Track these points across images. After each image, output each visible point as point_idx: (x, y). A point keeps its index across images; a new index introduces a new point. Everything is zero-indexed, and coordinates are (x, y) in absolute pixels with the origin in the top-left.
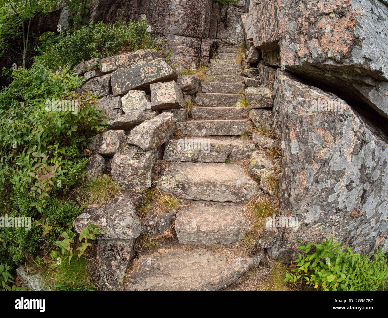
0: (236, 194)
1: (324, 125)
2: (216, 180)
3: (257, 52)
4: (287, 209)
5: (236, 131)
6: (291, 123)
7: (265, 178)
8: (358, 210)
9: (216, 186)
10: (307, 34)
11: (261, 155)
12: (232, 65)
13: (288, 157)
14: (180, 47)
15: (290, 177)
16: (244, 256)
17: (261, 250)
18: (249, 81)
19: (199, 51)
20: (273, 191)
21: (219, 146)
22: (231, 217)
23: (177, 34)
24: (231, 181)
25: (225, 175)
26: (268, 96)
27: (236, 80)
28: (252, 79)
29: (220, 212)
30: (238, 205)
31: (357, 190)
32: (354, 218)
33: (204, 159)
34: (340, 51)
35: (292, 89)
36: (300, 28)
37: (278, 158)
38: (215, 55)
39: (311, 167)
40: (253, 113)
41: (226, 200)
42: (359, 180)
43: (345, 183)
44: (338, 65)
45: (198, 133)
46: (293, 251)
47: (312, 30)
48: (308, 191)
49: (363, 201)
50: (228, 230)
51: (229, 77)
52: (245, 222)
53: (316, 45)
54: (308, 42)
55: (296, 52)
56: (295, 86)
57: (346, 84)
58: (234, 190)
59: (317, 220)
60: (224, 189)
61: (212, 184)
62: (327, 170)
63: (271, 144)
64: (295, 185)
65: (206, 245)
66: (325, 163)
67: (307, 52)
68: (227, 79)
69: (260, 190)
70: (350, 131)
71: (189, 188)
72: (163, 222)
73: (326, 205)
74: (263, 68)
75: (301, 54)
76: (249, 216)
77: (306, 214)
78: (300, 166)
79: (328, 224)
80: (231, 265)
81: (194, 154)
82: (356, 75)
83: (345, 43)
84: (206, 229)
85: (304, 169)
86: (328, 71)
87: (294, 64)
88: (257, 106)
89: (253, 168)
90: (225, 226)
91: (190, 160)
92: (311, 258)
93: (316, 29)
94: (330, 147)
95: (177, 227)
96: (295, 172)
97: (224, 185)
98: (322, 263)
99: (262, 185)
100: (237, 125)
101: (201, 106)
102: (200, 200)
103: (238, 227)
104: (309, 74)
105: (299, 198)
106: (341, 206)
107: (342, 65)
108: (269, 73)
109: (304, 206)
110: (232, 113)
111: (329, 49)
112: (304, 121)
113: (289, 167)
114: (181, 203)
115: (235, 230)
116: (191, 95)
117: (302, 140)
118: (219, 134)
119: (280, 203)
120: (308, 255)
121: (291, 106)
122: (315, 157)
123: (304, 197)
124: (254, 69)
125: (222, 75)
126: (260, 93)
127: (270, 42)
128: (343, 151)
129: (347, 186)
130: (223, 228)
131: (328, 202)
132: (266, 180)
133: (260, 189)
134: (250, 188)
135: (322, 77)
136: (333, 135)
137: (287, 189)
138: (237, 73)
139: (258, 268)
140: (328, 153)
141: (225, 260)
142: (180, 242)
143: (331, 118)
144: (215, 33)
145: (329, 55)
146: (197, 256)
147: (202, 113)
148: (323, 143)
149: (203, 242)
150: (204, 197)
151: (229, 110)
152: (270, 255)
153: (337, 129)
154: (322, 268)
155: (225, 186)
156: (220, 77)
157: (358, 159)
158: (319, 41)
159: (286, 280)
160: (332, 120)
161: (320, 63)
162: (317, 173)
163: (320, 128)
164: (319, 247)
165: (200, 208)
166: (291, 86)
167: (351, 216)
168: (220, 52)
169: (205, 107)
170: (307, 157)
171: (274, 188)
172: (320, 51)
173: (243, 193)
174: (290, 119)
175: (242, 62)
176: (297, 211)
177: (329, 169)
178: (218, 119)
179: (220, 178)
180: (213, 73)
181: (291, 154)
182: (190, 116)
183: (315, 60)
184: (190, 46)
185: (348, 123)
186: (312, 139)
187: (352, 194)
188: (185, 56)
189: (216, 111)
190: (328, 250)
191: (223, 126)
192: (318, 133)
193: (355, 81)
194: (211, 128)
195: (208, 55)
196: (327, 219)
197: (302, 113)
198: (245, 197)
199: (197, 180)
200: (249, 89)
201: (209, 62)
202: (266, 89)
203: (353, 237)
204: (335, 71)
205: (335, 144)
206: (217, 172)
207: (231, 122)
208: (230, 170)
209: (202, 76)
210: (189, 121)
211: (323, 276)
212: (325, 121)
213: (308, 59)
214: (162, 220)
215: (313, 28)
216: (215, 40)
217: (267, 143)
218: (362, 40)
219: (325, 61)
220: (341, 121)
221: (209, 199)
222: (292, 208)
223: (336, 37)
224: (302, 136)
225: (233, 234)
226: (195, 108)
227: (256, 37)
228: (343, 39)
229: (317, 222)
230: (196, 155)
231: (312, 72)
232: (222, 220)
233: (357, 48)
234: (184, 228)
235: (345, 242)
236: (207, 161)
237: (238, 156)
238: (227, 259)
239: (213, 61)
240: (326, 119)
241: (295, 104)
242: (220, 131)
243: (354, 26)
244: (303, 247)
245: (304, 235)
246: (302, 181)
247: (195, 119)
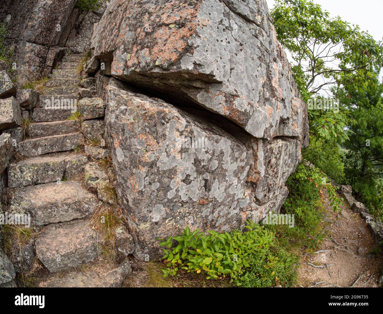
0: (79, 210)
1: (146, 130)
2: (56, 200)
3: (96, 62)
4: (130, 214)
5: (69, 145)
6: (114, 132)
7: (102, 189)
8: (205, 198)
9: (58, 206)
10: (140, 44)
11: (94, 167)
12: (72, 75)
13: (117, 165)
14: (28, 55)
15: (122, 184)
16: (112, 268)
17: (124, 258)
18: (83, 91)
19: (44, 59)
20: (113, 200)
21: (53, 164)
22: (82, 234)
23: (29, 41)
24: (70, 198)
25: (64, 193)
26: (100, 106)
27: (73, 91)
28: (87, 89)
29: (71, 231)
30: (84, 221)
31: (197, 181)
32: (205, 205)
33: (43, 180)
34: (168, 59)
35: (117, 98)
36: (137, 38)
37: (110, 167)
38: (59, 65)
39: (139, 171)
40: (85, 125)
41: (72, 218)
42: (196, 173)
43: (181, 178)
44: (164, 72)
45: (35, 153)
46: (158, 249)
47: (147, 40)
48: (143, 194)
49: (207, 190)
50: (84, 247)
51: (66, 89)
52: (96, 236)
53: (146, 54)
54: (139, 52)
55: (126, 62)
56: (120, 95)
57: (175, 89)
58: (75, 207)
59: (165, 216)
60: (66, 208)
61: (54, 205)
62: (156, 171)
63: (103, 154)
64: (129, 190)
65: (73, 267)
66: (152, 165)
67: (136, 61)
68: (64, 91)
69: (100, 202)
70: (175, 132)
71: (36, 214)
72: (28, 255)
73: (167, 202)
74: (100, 77)
75: (130, 63)
76: (97, 229)
77: (150, 215)
78: (128, 172)
79: (178, 217)
80: (105, 279)
81: (33, 177)
82: (184, 80)
83: (175, 52)
84: (65, 252)
85: (132, 174)
86: (156, 78)
87: (123, 73)
88: (89, 117)
89: (87, 181)
90: (80, 244)
91: (31, 184)
92: (177, 249)
93: (151, 39)
94: (154, 150)
95: (40, 256)
96: (126, 179)
97: (65, 203)
98: (191, 251)
99: (100, 196)
100: (69, 140)
101: (37, 122)
102: (50, 224)
103: (91, 242)
104: (137, 82)
105: (136, 202)
106: (184, 199)
107: (169, 72)
108: (103, 82)
109: (145, 208)
110: (65, 127)
111: (158, 58)
112: (126, 128)
113: (119, 175)
114: (35, 231)
115: (90, 246)
116: (29, 111)
117: (126, 148)
118: (54, 151)
119: (122, 209)
120: (173, 249)
121: (114, 115)
122: (140, 162)
123: (141, 200)
124: (91, 79)
125: (61, 86)
126: (92, 104)
127: (107, 52)
128: (170, 151)
129: (184, 181)
130: (79, 247)
131: (168, 199)
132: (103, 190)
133: (100, 200)
134: (90, 201)
135: (150, 84)
136: (156, 138)
137: (123, 196)
138: (75, 84)
139: (132, 274)
140: (153, 155)
141: (97, 276)
142: (51, 271)
143: (152, 122)
144: (65, 40)
145: (157, 63)
146: (72, 281)
147: (38, 130)
148: (146, 147)
149: (69, 265)
150: (52, 220)
151: (63, 124)
152: (138, 259)
153: (159, 132)
154: (194, 256)
155: (66, 205)
156: (58, 89)
157: (189, 155)
158: (150, 51)
159: (165, 275)
160: (153, 124)
161: (147, 71)
162: (147, 176)
163: (142, 133)
164: (179, 239)
165: (53, 232)
166: (115, 95)
167: (200, 204)
168: (64, 62)
169: (41, 123)
170: (133, 163)
171: (113, 197)
172: (148, 59)
173: (85, 208)
174: (113, 128)
175: (81, 72)
176: (140, 214)
177: (158, 170)
178: (52, 134)
179: (59, 197)
180: (52, 85)
181: (118, 162)
182: (27, 135)
183: (142, 69)
184: (37, 55)
185: (170, 125)
186: (135, 145)
187: (192, 186)
188: (31, 65)
189: (51, 126)
190: (189, 240)
191: (57, 142)
192: (141, 138)
193: (183, 85)
194: (45, 145)
195: (51, 64)
196: (175, 213)
197: (124, 122)
198: (88, 211)
199: (40, 203)
200: (82, 100)
201: (51, 73)
202: (99, 99)
203: (213, 220)
204: (162, 77)
205: (159, 146)
206: (57, 191)
207: (63, 137)
208: (68, 187)
209: (42, 88)
210: (26, 141)
211: (198, 262)
212: (146, 126)
213: (136, 68)
214: (26, 253)
215: (148, 38)
216: (63, 49)
217: (99, 153)
218: (196, 48)
219: (152, 69)
220: (163, 124)
221: (57, 221)
222: (134, 212)
223: (169, 45)
224: (125, 143)
225: (91, 250)
226: (31, 125)
227: (97, 47)
228: (175, 47)
229: (166, 219)
230: (35, 177)
231: (141, 80)
232: (75, 238)
233: (188, 55)
234: (46, 256)
235: (206, 226)
236: (46, 181)
237: (73, 171)
238: (98, 275)
239: (55, 72)
240: (147, 124)
241: (117, 113)
242: (54, 147)
243: (191, 35)
244: (164, 244)
245: (159, 233)
246: (134, 186)
247: (32, 138)
